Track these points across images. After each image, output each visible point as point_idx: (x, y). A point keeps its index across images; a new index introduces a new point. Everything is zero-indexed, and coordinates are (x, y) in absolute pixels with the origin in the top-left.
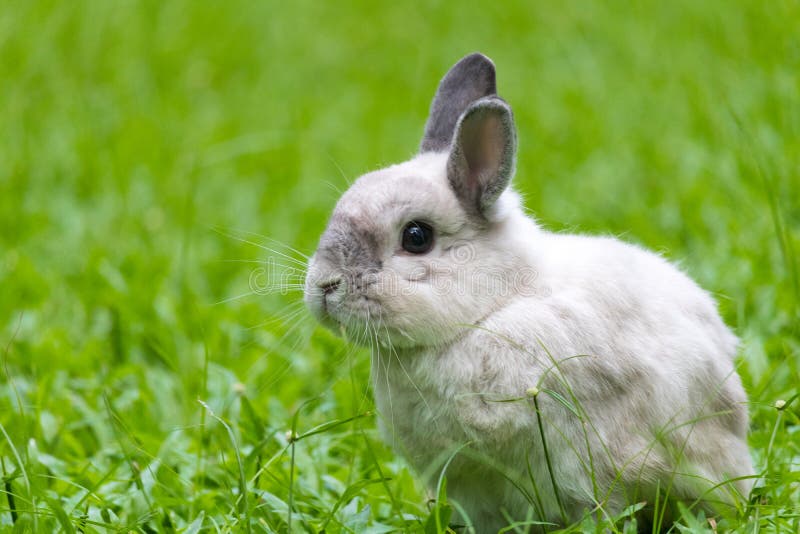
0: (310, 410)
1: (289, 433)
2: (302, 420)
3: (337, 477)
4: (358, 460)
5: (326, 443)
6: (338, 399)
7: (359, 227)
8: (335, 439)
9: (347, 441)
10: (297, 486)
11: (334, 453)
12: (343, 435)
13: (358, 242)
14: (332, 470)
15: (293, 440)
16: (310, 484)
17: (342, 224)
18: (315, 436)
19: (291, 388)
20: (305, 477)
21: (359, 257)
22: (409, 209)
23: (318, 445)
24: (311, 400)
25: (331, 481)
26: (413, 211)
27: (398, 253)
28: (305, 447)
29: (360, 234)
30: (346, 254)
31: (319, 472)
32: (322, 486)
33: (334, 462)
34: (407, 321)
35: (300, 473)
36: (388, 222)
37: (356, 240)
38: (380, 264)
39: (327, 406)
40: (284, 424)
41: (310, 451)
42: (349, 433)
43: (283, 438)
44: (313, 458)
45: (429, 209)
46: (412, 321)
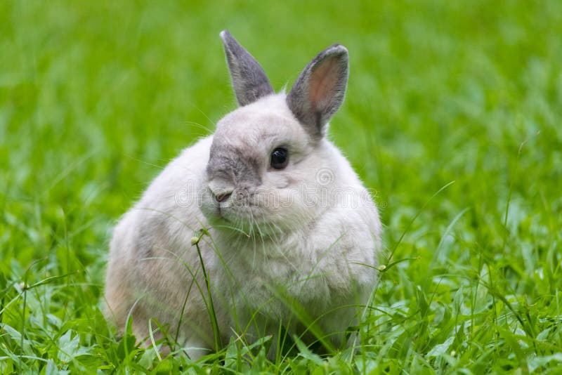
0: (39, 268)
1: (23, 285)
2: (34, 275)
3: (57, 316)
4: (71, 304)
5: (49, 291)
6: (59, 261)
7: (245, 155)
8: (55, 289)
9: (65, 290)
11: (56, 299)
12: (61, 287)
13: (245, 165)
14: (54, 311)
15: (25, 289)
16: (38, 320)
17: (231, 153)
18: (42, 286)
19: (27, 253)
20: (34, 316)
21: (247, 175)
22: (276, 139)
23: (44, 293)
24: (40, 260)
25: (53, 318)
26: (279, 140)
27: (269, 170)
28: (35, 295)
29: (246, 160)
30: (236, 174)
31: (44, 312)
32: (46, 321)
33: (55, 305)
34: (280, 218)
36: (263, 150)
37: (243, 164)
38: (260, 179)
39: (51, 266)
40: (20, 278)
41: (38, 298)
42: (65, 285)
43: (18, 287)
44: (40, 302)
45: (288, 138)
46: (284, 216)
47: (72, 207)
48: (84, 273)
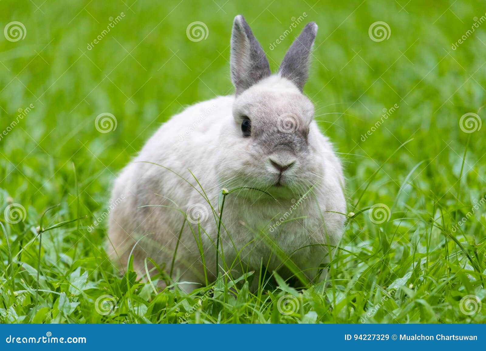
0: (53, 213)
1: (38, 228)
2: (48, 219)
3: (68, 254)
4: (81, 245)
5: (61, 234)
6: (70, 207)
9: (75, 233)
10: (44, 260)
11: (67, 240)
12: (71, 230)
14: (65, 250)
15: (40, 232)
16: (52, 259)
18: (55, 229)
19: (42, 200)
20: (49, 255)
23: (57, 235)
24: (53, 206)
25: (64, 256)
28: (49, 236)
31: (57, 252)
32: (59, 259)
33: (66, 245)
35: (45, 252)
39: (64, 211)
40: (36, 222)
41: (52, 239)
42: (75, 228)
43: (35, 230)
44: (54, 243)
47: (81, 161)
48: (91, 218)
